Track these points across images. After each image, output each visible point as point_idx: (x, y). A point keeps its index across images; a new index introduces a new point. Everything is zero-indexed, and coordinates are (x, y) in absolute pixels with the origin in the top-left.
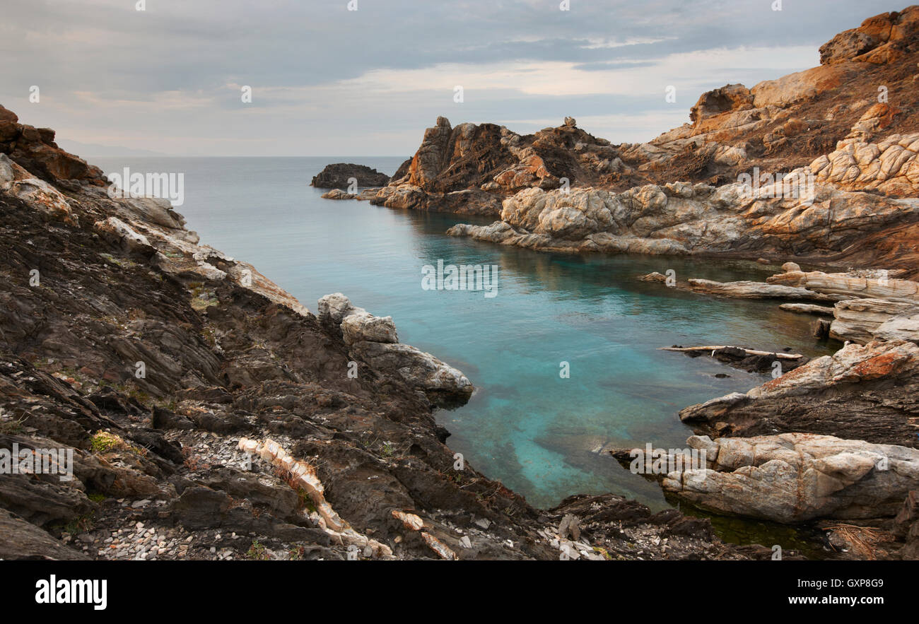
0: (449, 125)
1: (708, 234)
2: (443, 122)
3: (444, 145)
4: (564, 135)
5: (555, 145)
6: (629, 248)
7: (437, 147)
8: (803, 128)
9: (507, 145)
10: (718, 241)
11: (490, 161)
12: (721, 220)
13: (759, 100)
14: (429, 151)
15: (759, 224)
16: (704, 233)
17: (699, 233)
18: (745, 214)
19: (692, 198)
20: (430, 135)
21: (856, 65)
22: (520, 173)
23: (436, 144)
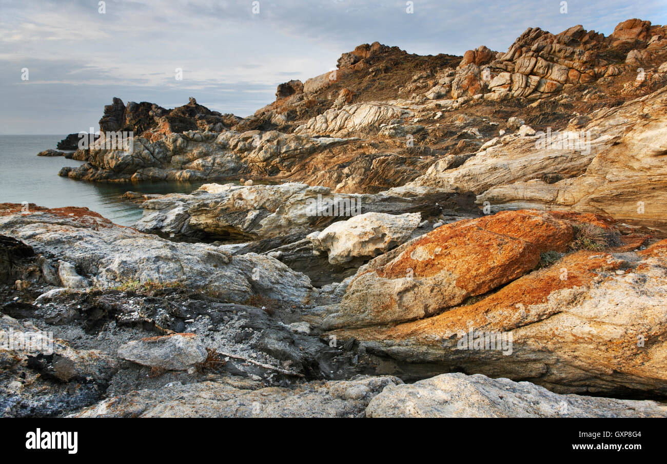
0: (122, 103)
1: (216, 165)
2: (117, 101)
3: (120, 117)
4: (189, 109)
5: (183, 116)
6: (167, 176)
7: (115, 119)
8: (316, 103)
9: (153, 117)
10: (223, 169)
11: (140, 126)
12: (224, 155)
13: (305, 90)
14: (108, 121)
15: (245, 157)
16: (213, 164)
17: (210, 164)
18: (235, 150)
19: (202, 141)
20: (107, 109)
21: (349, 71)
22: (156, 133)
23: (114, 116)
